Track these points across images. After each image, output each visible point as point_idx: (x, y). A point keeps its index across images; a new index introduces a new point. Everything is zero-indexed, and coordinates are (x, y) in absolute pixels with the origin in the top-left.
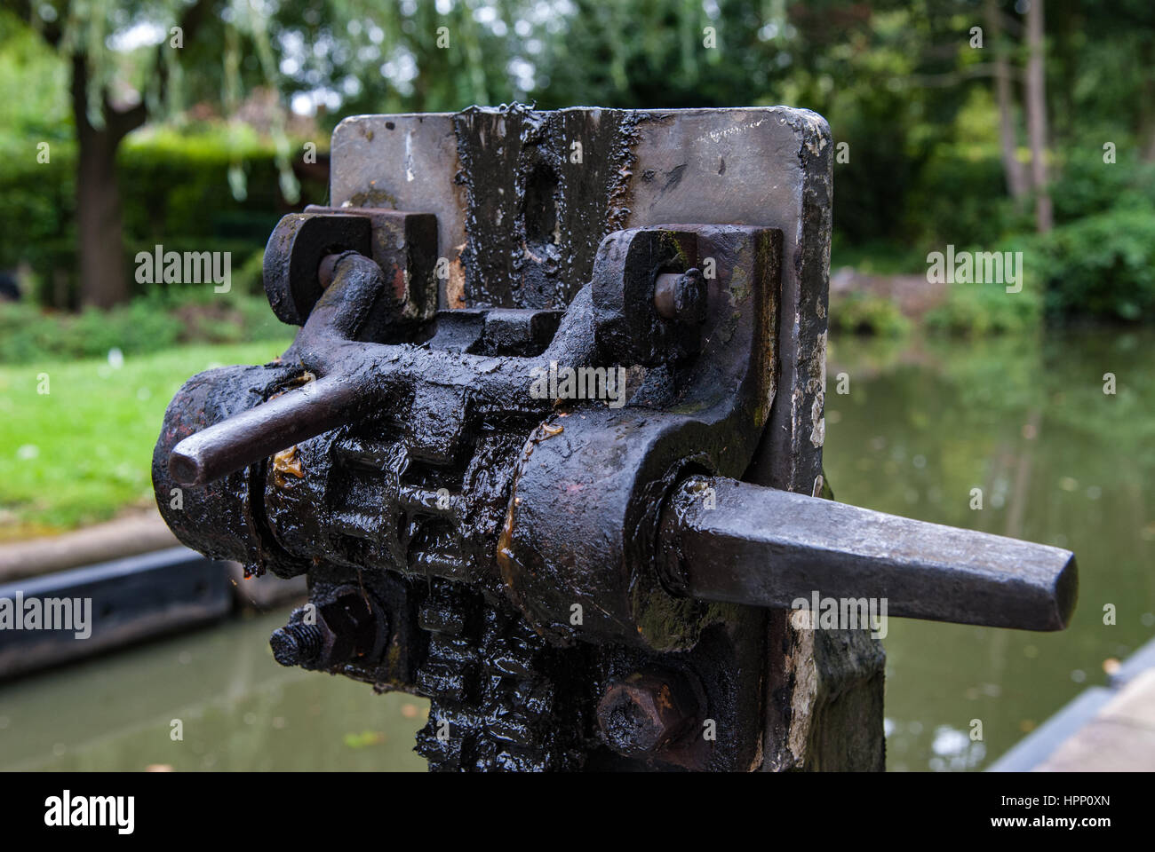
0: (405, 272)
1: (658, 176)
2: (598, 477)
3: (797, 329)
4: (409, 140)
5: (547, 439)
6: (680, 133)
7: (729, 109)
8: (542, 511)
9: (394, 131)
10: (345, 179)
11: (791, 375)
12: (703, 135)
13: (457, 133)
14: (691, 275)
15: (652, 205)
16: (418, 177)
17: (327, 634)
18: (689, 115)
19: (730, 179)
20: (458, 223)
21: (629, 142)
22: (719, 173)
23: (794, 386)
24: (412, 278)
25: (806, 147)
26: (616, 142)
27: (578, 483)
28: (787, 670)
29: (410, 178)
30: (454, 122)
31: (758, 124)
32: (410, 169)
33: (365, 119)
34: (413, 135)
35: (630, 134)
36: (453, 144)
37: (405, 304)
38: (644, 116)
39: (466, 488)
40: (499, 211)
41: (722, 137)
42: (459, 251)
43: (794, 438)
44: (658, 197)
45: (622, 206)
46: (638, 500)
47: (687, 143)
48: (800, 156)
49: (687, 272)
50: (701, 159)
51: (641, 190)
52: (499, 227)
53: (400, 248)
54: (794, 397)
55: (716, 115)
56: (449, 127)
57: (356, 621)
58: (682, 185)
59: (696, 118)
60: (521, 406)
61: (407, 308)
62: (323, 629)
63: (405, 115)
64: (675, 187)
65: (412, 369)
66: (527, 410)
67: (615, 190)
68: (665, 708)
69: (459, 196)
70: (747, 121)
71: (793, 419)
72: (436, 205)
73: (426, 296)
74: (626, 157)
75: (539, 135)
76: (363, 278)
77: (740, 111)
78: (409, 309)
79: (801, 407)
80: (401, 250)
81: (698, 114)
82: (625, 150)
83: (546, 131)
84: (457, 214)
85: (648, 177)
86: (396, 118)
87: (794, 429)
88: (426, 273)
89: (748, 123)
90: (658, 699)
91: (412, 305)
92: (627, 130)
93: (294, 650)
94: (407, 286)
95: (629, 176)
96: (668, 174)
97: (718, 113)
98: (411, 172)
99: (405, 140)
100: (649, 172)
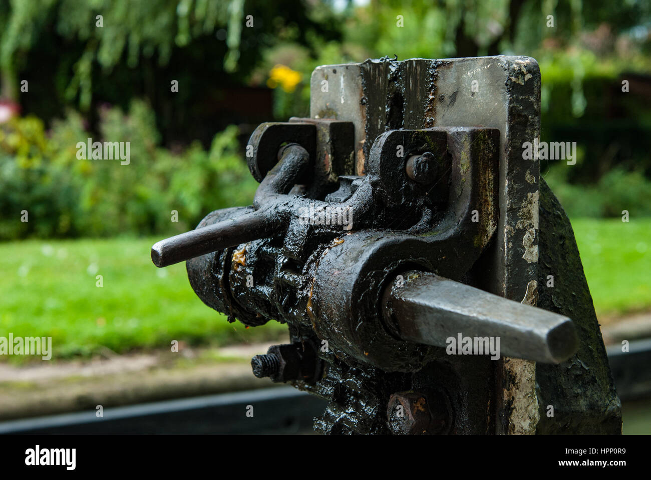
0: (330, 156)
1: (446, 98)
2: (347, 267)
3: (506, 189)
4: (342, 79)
5: (335, 246)
6: (455, 72)
7: (476, 58)
8: (322, 285)
9: (336, 75)
10: (316, 103)
11: (504, 218)
12: (465, 73)
13: (361, 75)
14: (425, 156)
15: (444, 115)
16: (346, 100)
17: (281, 361)
18: (459, 62)
19: (477, 99)
20: (362, 127)
21: (433, 78)
22: (472, 96)
23: (505, 224)
24: (334, 159)
25: (511, 79)
26: (427, 79)
27: (338, 270)
28: (506, 398)
29: (342, 102)
30: (361, 68)
31: (489, 66)
32: (343, 96)
33: (324, 68)
34: (344, 76)
35: (433, 73)
36: (360, 81)
37: (329, 174)
38: (439, 63)
39: (304, 271)
40: (379, 120)
41: (473, 74)
42: (362, 144)
43: (506, 255)
44: (446, 110)
45: (431, 116)
46: (362, 280)
47: (458, 78)
48: (507, 85)
49: (423, 154)
50: (464, 88)
51: (439, 107)
52: (379, 130)
53: (327, 142)
54: (505, 230)
55: (470, 61)
56: (358, 72)
57: (301, 356)
58: (456, 103)
59: (461, 63)
60: (332, 229)
61: (331, 176)
62: (279, 358)
63: (341, 65)
64: (453, 105)
65: (291, 209)
66: (335, 232)
67: (427, 107)
68: (419, 410)
69: (362, 112)
70: (484, 65)
71: (505, 244)
72: (354, 117)
73: (344, 169)
74: (431, 88)
75: (394, 75)
76: (293, 158)
77: (481, 59)
78: (331, 177)
79: (511, 237)
80: (327, 143)
81: (462, 61)
82: (432, 83)
83: (398, 73)
84: (362, 122)
85: (442, 99)
86: (337, 66)
87: (506, 250)
88: (345, 156)
89: (484, 66)
90: (414, 404)
91: (334, 175)
92: (432, 71)
93: (260, 368)
94: (330, 164)
95: (433, 99)
96: (450, 97)
97: (471, 60)
98: (343, 98)
99: (340, 80)
100: (442, 96)
